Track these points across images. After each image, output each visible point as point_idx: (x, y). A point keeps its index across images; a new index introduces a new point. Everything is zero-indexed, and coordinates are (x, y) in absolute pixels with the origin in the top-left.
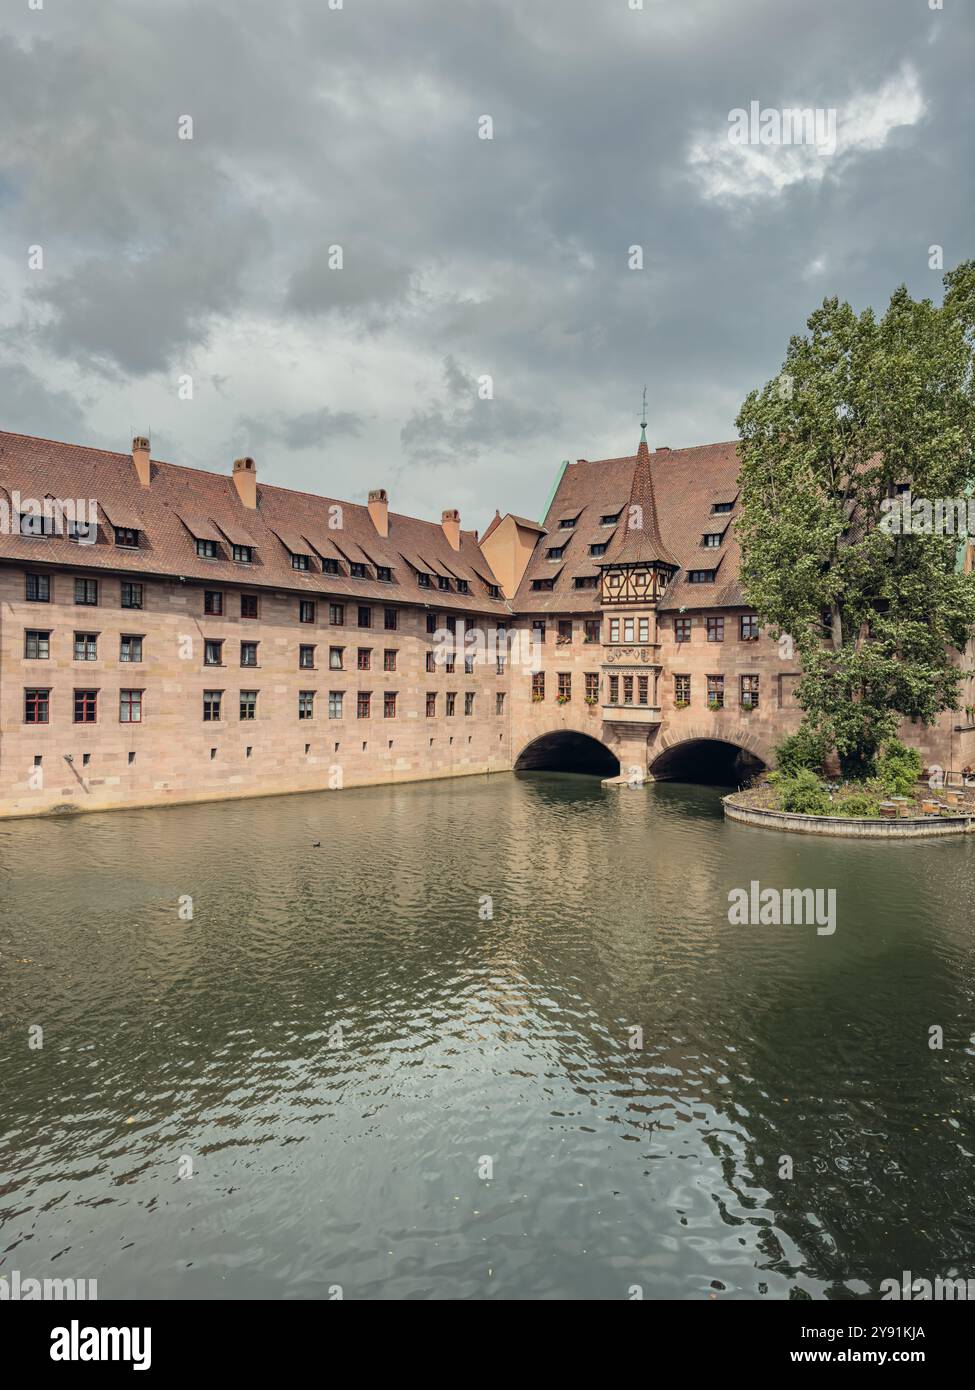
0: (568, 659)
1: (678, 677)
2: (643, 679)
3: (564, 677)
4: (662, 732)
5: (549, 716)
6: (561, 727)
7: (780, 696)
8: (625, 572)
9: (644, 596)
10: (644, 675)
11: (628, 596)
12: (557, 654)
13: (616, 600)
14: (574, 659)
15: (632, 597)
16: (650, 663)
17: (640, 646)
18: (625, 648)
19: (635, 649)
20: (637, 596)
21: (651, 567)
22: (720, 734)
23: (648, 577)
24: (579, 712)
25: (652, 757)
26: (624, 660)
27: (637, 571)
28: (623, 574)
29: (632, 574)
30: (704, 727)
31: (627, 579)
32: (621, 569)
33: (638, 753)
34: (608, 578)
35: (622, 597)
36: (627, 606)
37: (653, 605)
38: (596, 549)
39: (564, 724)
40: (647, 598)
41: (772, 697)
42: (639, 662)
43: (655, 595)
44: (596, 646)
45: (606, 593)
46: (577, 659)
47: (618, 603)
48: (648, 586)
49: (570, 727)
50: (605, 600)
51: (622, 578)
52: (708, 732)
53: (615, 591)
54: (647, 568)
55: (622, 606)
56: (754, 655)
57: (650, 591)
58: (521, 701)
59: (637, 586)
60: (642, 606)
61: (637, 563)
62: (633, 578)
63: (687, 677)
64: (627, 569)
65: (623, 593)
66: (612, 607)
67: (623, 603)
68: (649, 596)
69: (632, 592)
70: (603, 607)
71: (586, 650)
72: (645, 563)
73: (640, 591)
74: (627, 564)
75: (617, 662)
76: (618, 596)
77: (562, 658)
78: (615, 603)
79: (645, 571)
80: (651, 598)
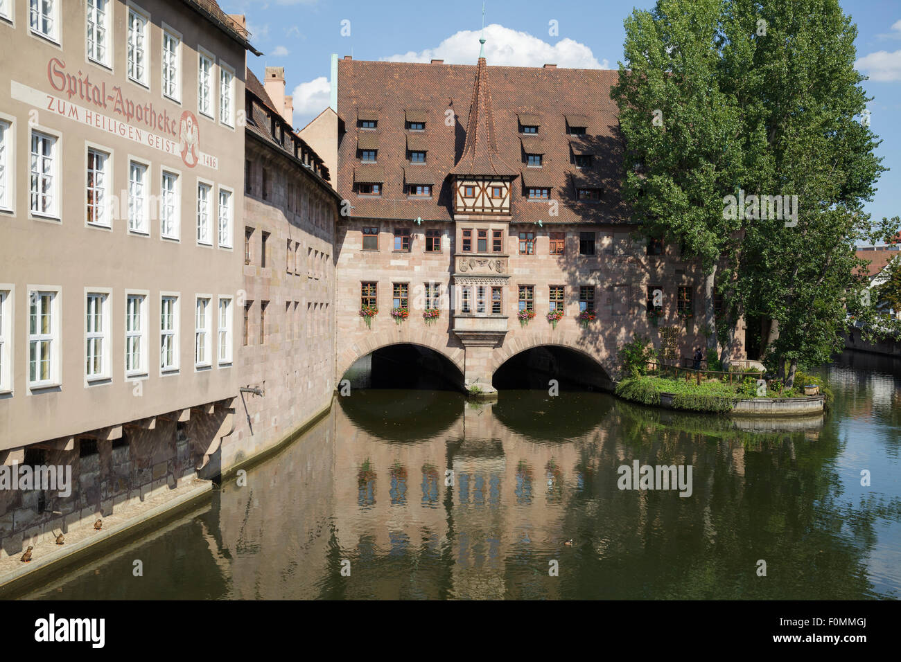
0: (407, 269)
1: (522, 287)
2: (496, 289)
3: (401, 288)
4: (508, 340)
5: (382, 330)
6: (397, 340)
7: (613, 304)
8: (481, 183)
9: (501, 208)
10: (499, 285)
11: (483, 207)
12: (393, 263)
13: (472, 210)
14: (412, 268)
15: (488, 208)
16: (504, 274)
17: (495, 257)
18: (479, 259)
19: (489, 259)
20: (493, 208)
21: (507, 181)
22: (562, 341)
23: (504, 191)
24: (419, 324)
25: (497, 366)
26: (478, 269)
27: (492, 184)
28: (478, 186)
29: (488, 186)
30: (547, 335)
31: (483, 190)
32: (477, 181)
33: (484, 362)
34: (462, 190)
35: (478, 208)
36: (483, 217)
37: (509, 218)
38: (415, 155)
39: (401, 336)
40: (504, 211)
41: (607, 305)
42: (494, 272)
43: (510, 209)
44: (439, 256)
45: (460, 203)
46: (417, 268)
47: (474, 213)
48: (504, 199)
49: (408, 338)
50: (458, 210)
51: (477, 190)
52: (550, 339)
53: (470, 202)
54: (504, 181)
55: (478, 217)
56: (593, 268)
57: (506, 204)
58: (348, 314)
59: (492, 198)
60: (498, 218)
61: (493, 176)
62: (489, 190)
63: (531, 288)
64: (484, 181)
65: (479, 204)
66: (467, 217)
67: (478, 214)
68: (505, 208)
69: (487, 204)
70: (456, 217)
71: (426, 259)
72: (502, 176)
73: (497, 203)
74: (484, 176)
75: (470, 272)
76: (474, 207)
77: (399, 268)
78: (469, 214)
79: (501, 184)
80: (508, 211)
